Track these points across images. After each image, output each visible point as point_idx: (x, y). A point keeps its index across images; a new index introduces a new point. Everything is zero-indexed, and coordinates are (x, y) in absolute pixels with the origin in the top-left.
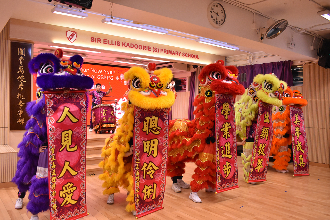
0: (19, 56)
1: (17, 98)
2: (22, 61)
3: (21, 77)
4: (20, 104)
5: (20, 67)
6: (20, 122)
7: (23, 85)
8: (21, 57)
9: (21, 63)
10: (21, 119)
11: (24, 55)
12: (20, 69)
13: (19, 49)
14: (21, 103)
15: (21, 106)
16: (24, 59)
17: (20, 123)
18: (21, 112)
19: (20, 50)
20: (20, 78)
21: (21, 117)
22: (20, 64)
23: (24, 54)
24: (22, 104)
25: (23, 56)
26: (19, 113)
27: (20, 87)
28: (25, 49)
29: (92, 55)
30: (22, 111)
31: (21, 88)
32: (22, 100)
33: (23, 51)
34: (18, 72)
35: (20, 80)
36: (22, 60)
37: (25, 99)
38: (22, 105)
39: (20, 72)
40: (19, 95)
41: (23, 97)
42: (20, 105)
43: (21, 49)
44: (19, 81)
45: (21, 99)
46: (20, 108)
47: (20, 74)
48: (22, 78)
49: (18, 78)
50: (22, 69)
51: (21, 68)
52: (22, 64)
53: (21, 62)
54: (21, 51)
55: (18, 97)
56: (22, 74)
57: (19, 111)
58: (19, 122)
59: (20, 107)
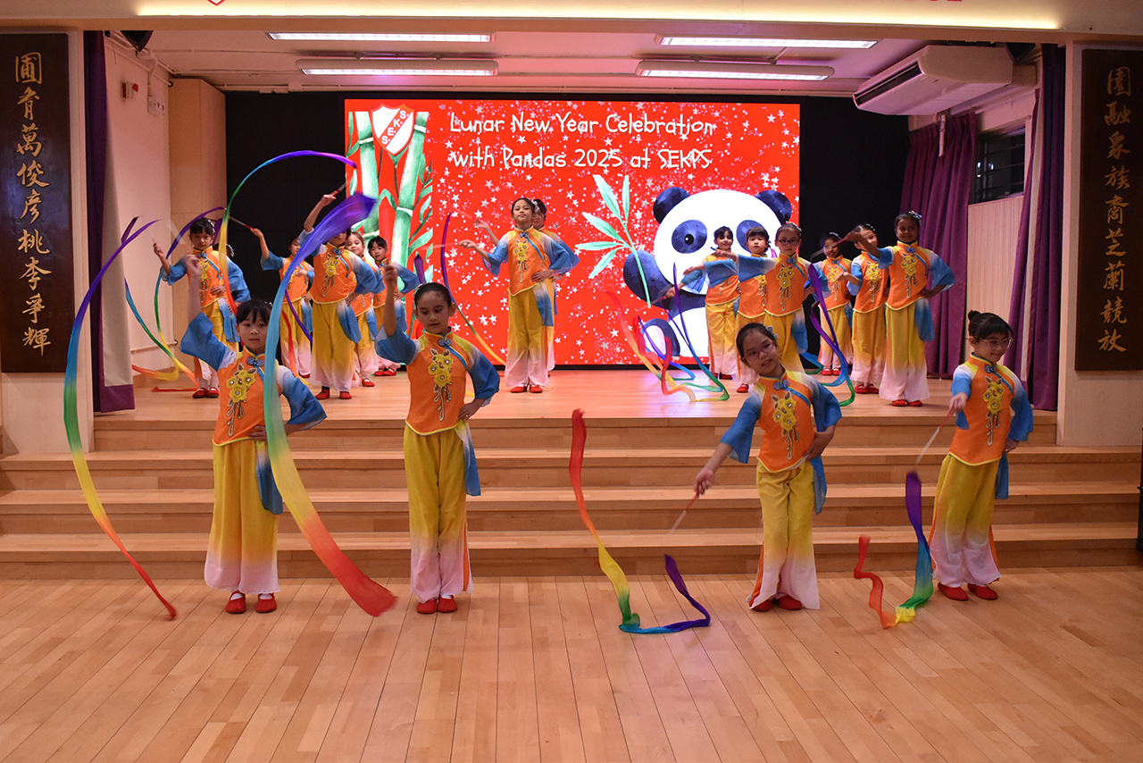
0: (20, 88)
1: (20, 249)
2: (31, 106)
3: (30, 169)
4: (31, 272)
5: (26, 129)
6: (34, 343)
7: (37, 200)
8: (29, 90)
9: (28, 112)
10: (37, 332)
11: (40, 82)
12: (25, 138)
13: (17, 58)
14: (36, 270)
15: (35, 280)
16: (37, 98)
17: (35, 347)
18: (36, 305)
19: (21, 64)
20: (27, 172)
21: (35, 321)
22: (26, 116)
23: (37, 77)
24: (39, 274)
25: (33, 86)
26: (29, 307)
27: (30, 207)
28: (39, 55)
29: (524, 56)
30: (40, 300)
31: (34, 210)
32: (38, 256)
33: (32, 65)
34: (20, 149)
35: (28, 180)
36: (32, 102)
37: (48, 251)
38: (38, 278)
39: (26, 149)
40: (24, 238)
41: (41, 244)
42: (30, 277)
43: (27, 60)
44: (24, 183)
45: (32, 251)
46: (34, 288)
47: (28, 158)
48: (34, 170)
49: (19, 174)
50: (32, 135)
51: (30, 133)
52: (31, 118)
53: (27, 108)
54: (27, 69)
55: (25, 244)
56: (35, 154)
57: (30, 301)
58: (30, 344)
59: (32, 284)
